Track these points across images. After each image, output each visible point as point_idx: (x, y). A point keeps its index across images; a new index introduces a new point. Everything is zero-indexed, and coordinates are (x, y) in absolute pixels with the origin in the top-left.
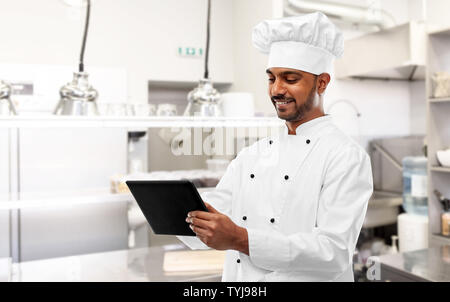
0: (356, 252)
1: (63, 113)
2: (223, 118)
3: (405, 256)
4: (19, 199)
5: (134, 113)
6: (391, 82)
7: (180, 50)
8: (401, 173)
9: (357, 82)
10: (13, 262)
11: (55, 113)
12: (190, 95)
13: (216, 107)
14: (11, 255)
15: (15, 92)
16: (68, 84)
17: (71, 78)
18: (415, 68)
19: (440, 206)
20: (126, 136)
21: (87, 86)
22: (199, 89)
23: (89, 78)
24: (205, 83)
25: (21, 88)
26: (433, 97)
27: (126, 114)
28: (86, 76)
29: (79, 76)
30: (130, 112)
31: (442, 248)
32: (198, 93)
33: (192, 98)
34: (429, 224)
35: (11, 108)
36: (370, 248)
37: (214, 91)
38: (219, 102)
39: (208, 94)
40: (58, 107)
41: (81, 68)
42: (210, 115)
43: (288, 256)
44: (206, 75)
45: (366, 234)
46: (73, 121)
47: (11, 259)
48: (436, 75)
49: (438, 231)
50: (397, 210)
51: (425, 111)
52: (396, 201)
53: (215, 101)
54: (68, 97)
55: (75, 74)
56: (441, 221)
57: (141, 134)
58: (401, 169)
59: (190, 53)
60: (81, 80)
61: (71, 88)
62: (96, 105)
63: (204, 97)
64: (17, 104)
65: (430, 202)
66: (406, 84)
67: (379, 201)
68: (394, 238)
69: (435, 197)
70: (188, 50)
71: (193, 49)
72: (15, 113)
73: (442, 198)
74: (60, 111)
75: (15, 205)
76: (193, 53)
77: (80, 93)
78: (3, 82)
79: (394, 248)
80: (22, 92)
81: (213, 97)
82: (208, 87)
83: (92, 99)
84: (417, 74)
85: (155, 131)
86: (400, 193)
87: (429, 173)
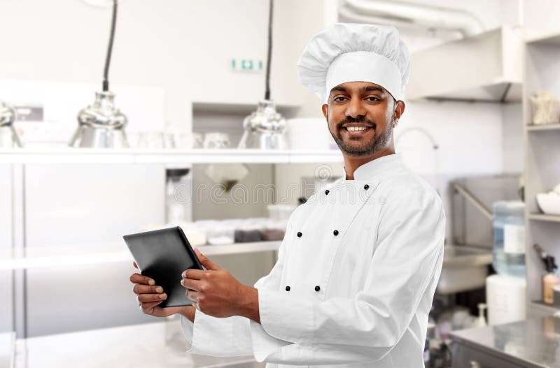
0: (432, 325)
1: (82, 145)
2: (288, 151)
3: (496, 330)
4: (24, 255)
5: (173, 145)
6: (477, 105)
7: (234, 63)
8: (491, 222)
9: (434, 104)
10: (17, 337)
11: (72, 145)
12: (246, 122)
13: (280, 137)
14: (14, 329)
15: (20, 118)
16: (89, 107)
17: (92, 100)
18: (509, 86)
19: (542, 265)
20: (163, 175)
21: (113, 109)
22: (258, 113)
23: (116, 99)
24: (266, 105)
25: (28, 112)
26: (532, 124)
27: (164, 146)
28: (111, 97)
29: (103, 97)
30: (168, 143)
31: (543, 320)
32: (257, 119)
33: (249, 125)
34: (527, 289)
35: (15, 138)
36: (450, 319)
37: (278, 116)
38: (284, 131)
39: (270, 121)
40: (76, 137)
41: (106, 87)
42: (273, 147)
43: (311, 323)
44: (268, 96)
45: (445, 301)
46: (95, 155)
47: (14, 334)
48: (536, 96)
49: (538, 297)
50: (485, 271)
51: (522, 142)
52: (484, 259)
53: (279, 129)
54: (89, 125)
55: (97, 94)
56: (543, 284)
57: (183, 172)
58: (491, 217)
59: (247, 67)
60: (105, 102)
61: (92, 112)
62: (124, 135)
63: (265, 124)
64: (22, 132)
65: (528, 260)
66: (498, 106)
67: (462, 259)
68: (482, 307)
69: (534, 254)
70: (244, 62)
71: (251, 62)
72: (20, 145)
73: (544, 255)
74: (78, 142)
75: (19, 264)
76: (251, 67)
77: (104, 119)
78: (4, 105)
79: (481, 319)
80: (29, 118)
81: (276, 124)
82: (270, 111)
83: (119, 127)
84: (511, 94)
85: (201, 168)
86: (489, 249)
87: (527, 223)
